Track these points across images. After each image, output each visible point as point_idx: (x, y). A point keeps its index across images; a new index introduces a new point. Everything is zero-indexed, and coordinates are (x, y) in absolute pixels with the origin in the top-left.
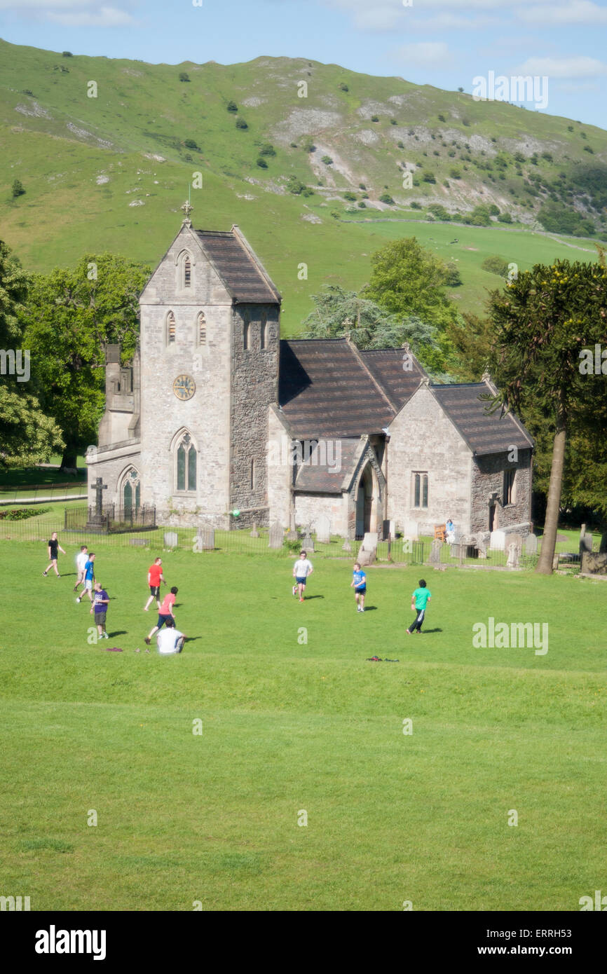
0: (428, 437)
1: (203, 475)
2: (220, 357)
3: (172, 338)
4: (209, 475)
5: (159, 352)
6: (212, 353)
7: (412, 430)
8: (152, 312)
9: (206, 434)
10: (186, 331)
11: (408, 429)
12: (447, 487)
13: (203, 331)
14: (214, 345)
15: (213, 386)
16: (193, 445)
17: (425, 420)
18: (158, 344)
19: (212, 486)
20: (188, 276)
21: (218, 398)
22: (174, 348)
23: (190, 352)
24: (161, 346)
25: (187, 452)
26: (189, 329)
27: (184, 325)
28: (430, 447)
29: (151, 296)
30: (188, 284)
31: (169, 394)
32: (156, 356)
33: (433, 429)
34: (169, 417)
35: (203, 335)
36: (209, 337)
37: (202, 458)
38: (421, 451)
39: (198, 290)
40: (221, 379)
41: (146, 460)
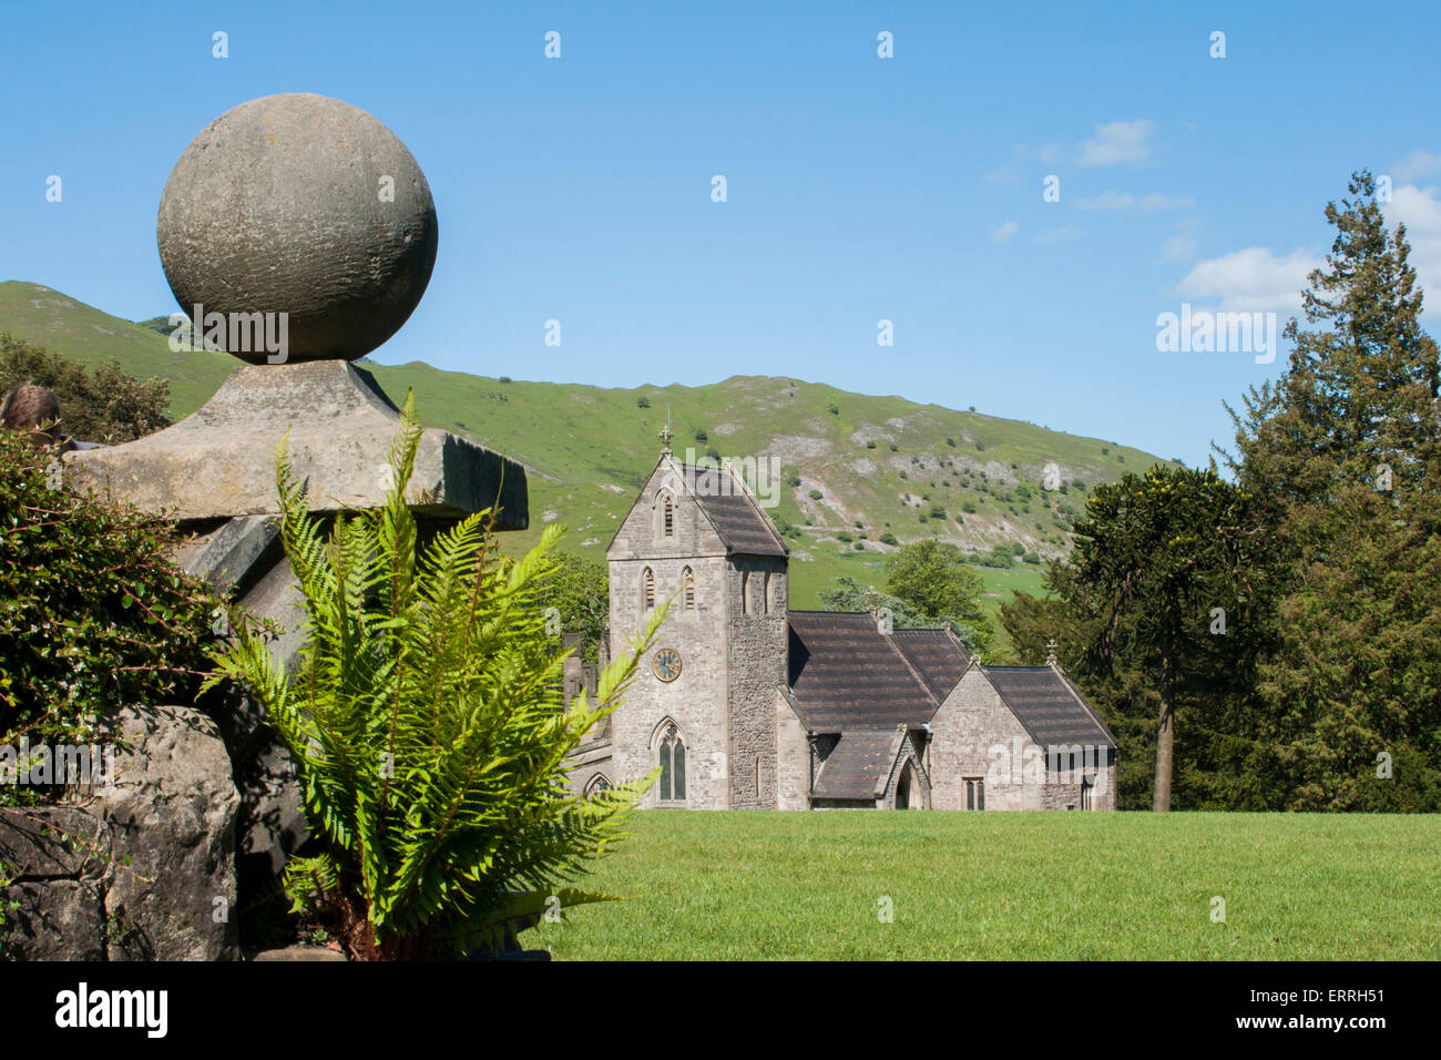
0: (983, 732)
1: (695, 778)
2: (713, 623)
3: (650, 603)
4: (701, 778)
5: (634, 620)
6: (703, 618)
7: (961, 725)
8: (623, 569)
9: (697, 725)
10: (668, 592)
11: (956, 724)
12: (1010, 796)
13: (690, 591)
14: (705, 609)
15: (704, 662)
16: (680, 740)
17: (978, 710)
18: (633, 611)
19: (706, 793)
20: (669, 522)
21: (711, 677)
22: (651, 615)
23: (673, 619)
24: (636, 612)
25: (672, 750)
26: (672, 589)
27: (666, 584)
28: (985, 745)
29: (622, 549)
30: (669, 532)
31: (647, 674)
32: (629, 626)
33: (988, 721)
34: (648, 704)
35: (690, 596)
36: (699, 599)
37: (692, 757)
38: (974, 751)
39: (683, 538)
40: (715, 653)
41: (619, 762)
